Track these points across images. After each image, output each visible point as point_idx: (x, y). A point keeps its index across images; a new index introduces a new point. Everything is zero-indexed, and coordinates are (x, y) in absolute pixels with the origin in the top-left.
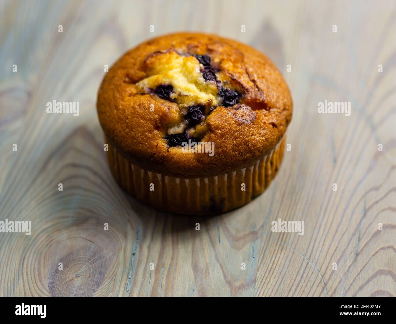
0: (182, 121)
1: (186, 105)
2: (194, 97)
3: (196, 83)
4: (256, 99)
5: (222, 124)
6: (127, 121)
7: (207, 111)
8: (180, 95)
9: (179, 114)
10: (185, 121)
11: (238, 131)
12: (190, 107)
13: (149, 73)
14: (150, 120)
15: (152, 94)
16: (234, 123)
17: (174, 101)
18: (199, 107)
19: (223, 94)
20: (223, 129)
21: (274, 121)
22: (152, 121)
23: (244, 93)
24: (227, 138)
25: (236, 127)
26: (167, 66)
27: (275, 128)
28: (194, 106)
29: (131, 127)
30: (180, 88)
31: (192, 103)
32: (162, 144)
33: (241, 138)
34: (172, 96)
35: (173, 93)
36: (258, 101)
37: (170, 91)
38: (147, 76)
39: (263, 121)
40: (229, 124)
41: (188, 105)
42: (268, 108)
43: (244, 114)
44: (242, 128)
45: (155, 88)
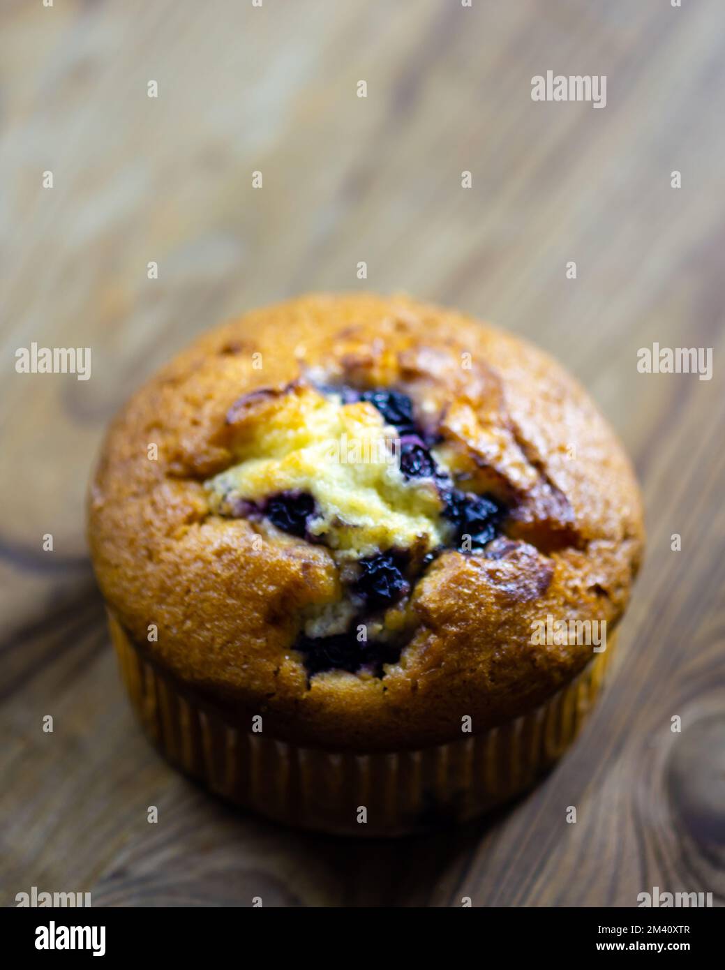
0: (345, 597)
1: (353, 554)
2: (378, 530)
3: (381, 487)
4: (548, 522)
5: (460, 608)
6: (186, 599)
7: (413, 566)
8: (337, 524)
9: (337, 578)
10: (353, 598)
11: (505, 623)
12: (366, 559)
13: (240, 451)
14: (253, 597)
15: (252, 518)
16: (494, 600)
17: (320, 541)
18: (391, 559)
19: (456, 513)
20: (463, 620)
21: (600, 580)
22: (260, 601)
23: (515, 505)
24: (476, 646)
25: (498, 613)
26: (290, 434)
27: (603, 600)
28: (377, 556)
29: (200, 616)
30: (334, 502)
31: (372, 549)
32: (291, 666)
33: (515, 642)
34: (315, 525)
35: (315, 518)
36: (555, 528)
37: (305, 512)
38: (235, 461)
39: (571, 584)
40: (480, 605)
41: (361, 555)
42: (581, 544)
43: (520, 573)
44: (515, 614)
45: (260, 502)
